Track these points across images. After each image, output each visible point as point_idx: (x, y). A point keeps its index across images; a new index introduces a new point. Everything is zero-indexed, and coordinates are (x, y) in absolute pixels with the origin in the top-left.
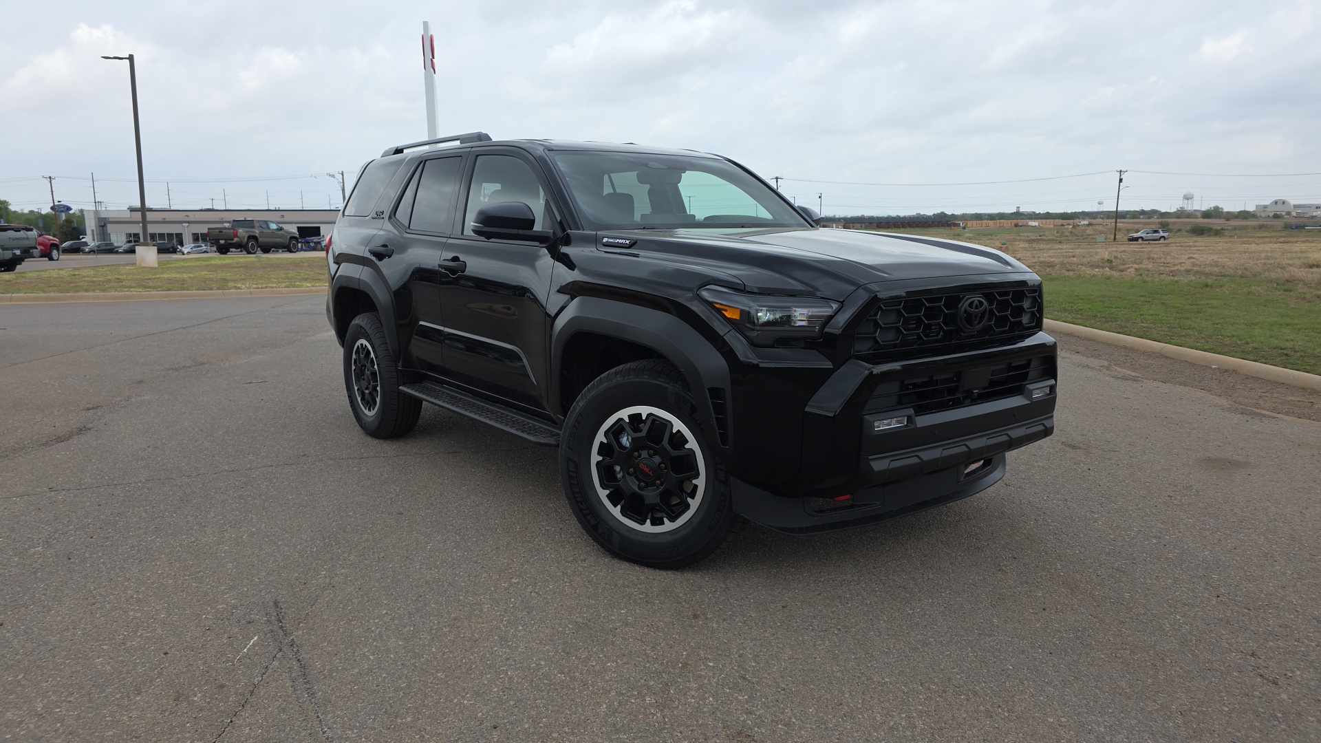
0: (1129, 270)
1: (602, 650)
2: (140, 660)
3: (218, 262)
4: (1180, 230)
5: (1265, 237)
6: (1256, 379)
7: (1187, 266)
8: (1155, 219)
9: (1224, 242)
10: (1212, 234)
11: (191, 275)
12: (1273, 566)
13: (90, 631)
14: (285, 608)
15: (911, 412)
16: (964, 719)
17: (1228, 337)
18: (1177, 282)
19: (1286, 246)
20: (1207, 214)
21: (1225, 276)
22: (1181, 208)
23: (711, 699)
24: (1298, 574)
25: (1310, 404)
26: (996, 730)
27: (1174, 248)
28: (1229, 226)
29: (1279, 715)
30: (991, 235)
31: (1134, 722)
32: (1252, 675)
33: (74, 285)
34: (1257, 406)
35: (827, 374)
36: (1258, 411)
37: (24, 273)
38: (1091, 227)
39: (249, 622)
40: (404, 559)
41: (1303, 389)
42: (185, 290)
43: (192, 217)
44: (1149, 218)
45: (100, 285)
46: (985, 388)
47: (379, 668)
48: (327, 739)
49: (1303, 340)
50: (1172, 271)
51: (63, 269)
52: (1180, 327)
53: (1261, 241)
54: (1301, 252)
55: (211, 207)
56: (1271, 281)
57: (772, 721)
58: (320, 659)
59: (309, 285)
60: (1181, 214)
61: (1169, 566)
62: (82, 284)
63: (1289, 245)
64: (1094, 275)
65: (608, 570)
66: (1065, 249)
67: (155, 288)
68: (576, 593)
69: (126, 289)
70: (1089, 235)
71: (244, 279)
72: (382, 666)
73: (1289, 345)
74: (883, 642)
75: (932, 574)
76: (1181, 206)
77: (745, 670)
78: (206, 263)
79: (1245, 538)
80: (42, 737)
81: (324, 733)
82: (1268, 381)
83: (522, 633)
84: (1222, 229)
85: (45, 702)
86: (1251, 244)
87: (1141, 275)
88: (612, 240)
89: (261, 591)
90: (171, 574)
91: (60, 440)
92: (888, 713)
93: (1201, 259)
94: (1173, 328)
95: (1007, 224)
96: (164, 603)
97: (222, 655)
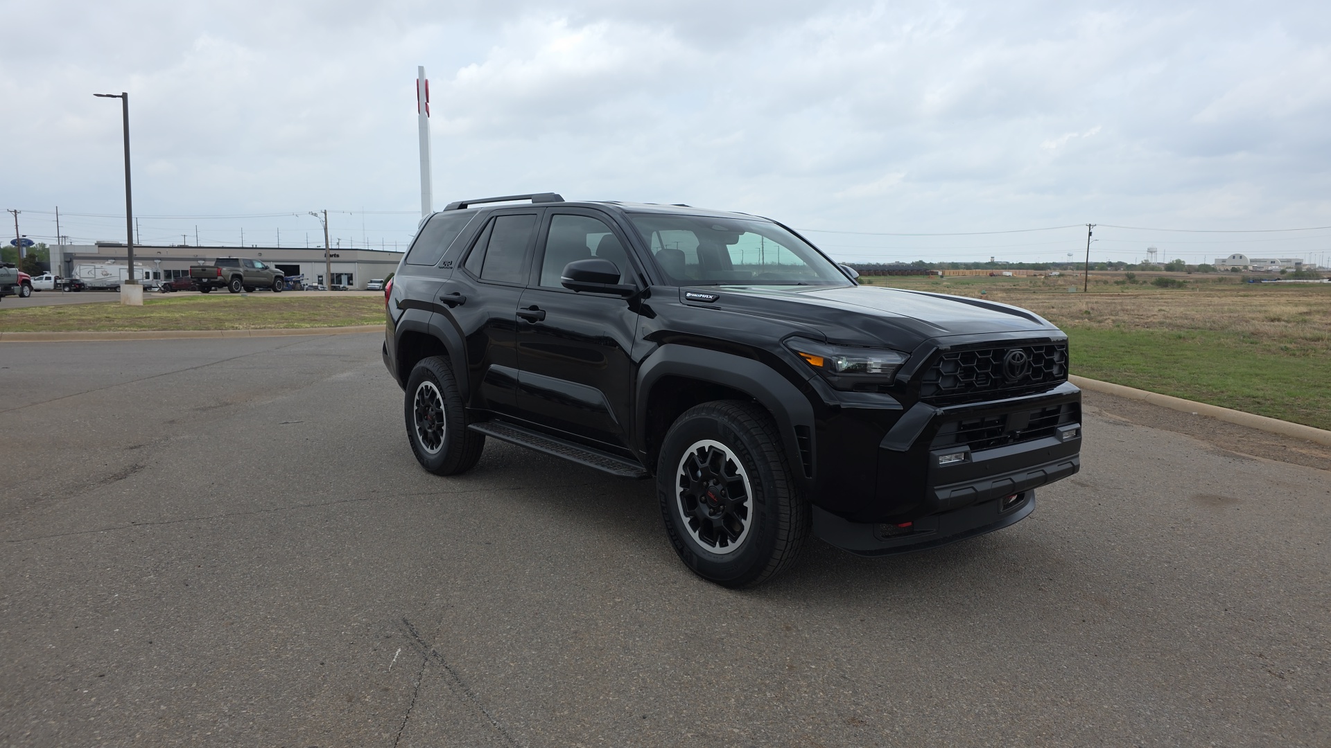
0: (1107, 321)
1: (716, 656)
2: (301, 669)
3: (203, 301)
4: (1145, 282)
5: (1225, 290)
6: (1233, 424)
7: (1159, 318)
8: (1122, 271)
9: (1188, 295)
10: (1175, 286)
11: (183, 315)
12: (1268, 586)
13: (241, 646)
14: (416, 625)
15: (967, 448)
16: (1035, 707)
17: (1205, 386)
18: (1152, 333)
19: (1246, 300)
20: (1170, 267)
21: (1196, 328)
22: (1145, 261)
23: (821, 694)
24: (1290, 592)
25: (1283, 448)
26: (1063, 715)
27: (1144, 300)
28: (1191, 279)
29: (1288, 701)
30: (968, 284)
31: (1173, 707)
32: (1261, 671)
33: (64, 323)
34: (1237, 449)
35: (897, 415)
36: (1238, 454)
37: (5, 310)
38: (1062, 278)
39: (388, 637)
40: (508, 583)
41: (1276, 434)
42: (181, 329)
43: (164, 253)
44: (1116, 270)
45: (91, 324)
46: (1024, 430)
47: (522, 672)
48: (499, 729)
49: (1272, 389)
50: (1146, 323)
51: (45, 307)
52: (1161, 376)
53: (1222, 294)
54: (1261, 306)
55: (183, 244)
56: (1238, 334)
57: (878, 710)
58: (466, 666)
59: (308, 326)
60: (1145, 266)
61: (1181, 585)
62: (71, 322)
63: (1249, 298)
64: (1075, 326)
65: (699, 591)
66: (1041, 299)
67: (150, 327)
68: (676, 610)
69: (120, 329)
70: (1061, 285)
71: (239, 319)
72: (525, 671)
73: (1260, 393)
74: (954, 648)
75: (983, 593)
76: (1146, 259)
77: (843, 671)
78: (192, 302)
79: (1242, 563)
80: (241, 733)
81: (495, 724)
82: (1244, 427)
83: (640, 643)
84: (1184, 282)
85: (229, 705)
86: (1214, 297)
87: (1118, 326)
88: (695, 295)
89: (386, 611)
90: (293, 597)
91: (118, 477)
92: (972, 703)
93: (1171, 312)
94: (1154, 377)
95: (983, 273)
96: (300, 622)
97: (374, 664)
